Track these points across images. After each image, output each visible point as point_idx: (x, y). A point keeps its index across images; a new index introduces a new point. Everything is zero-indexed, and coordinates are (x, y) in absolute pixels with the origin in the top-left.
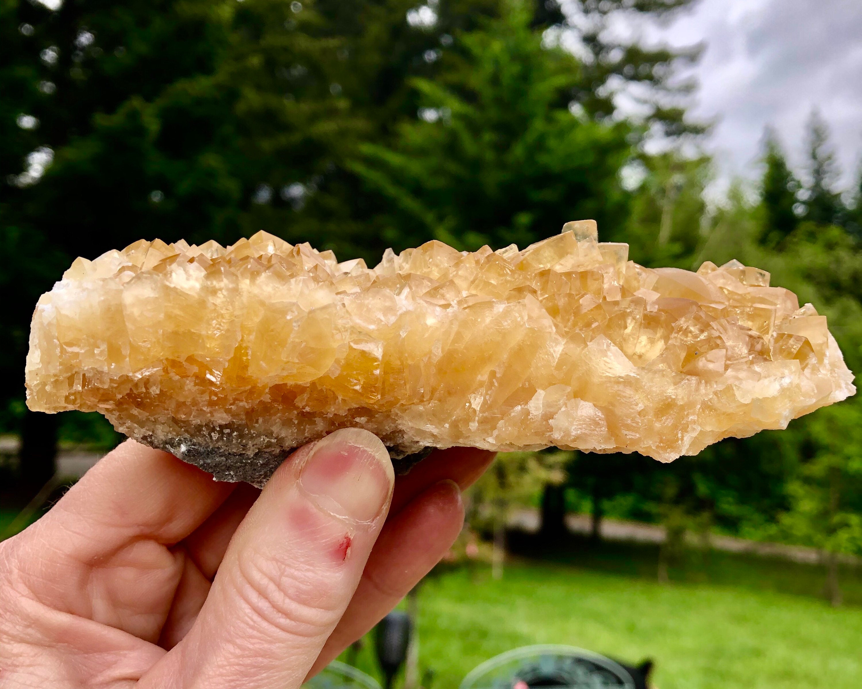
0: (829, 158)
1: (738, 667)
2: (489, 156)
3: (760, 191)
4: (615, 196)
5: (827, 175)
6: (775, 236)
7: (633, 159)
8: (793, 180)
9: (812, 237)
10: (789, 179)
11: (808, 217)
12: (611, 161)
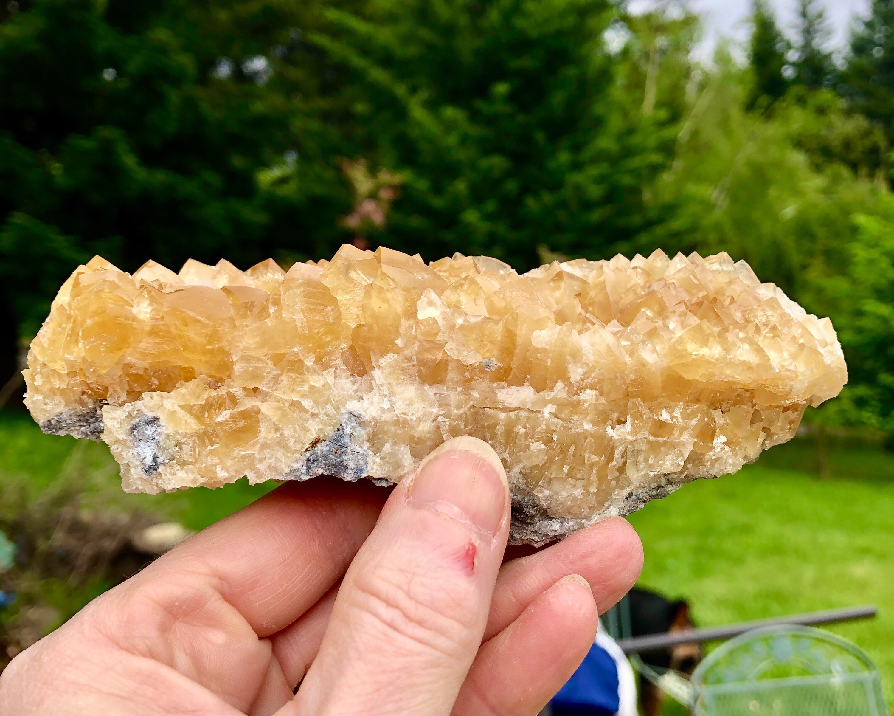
0: (820, 16)
1: (728, 545)
2: (464, 20)
3: (748, 53)
4: (597, 60)
5: (818, 35)
6: (764, 100)
7: (616, 21)
8: (782, 40)
9: (801, 101)
10: (778, 39)
11: (797, 80)
12: (592, 22)
